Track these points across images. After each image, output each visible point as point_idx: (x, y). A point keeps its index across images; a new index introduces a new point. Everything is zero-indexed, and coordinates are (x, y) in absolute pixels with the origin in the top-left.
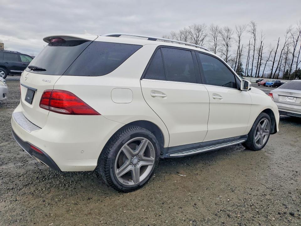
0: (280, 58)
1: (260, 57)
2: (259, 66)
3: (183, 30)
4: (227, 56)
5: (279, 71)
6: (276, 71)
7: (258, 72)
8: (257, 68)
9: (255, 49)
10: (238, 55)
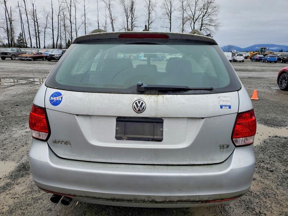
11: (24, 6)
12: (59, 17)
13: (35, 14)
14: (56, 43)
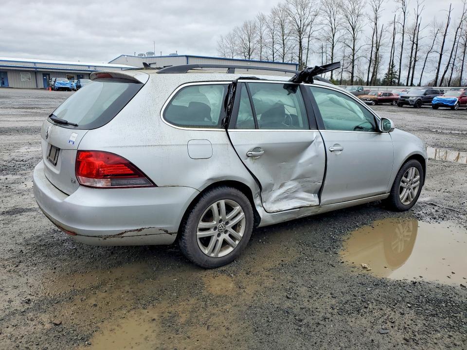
0: (454, 44)
1: (415, 45)
2: (413, 63)
3: (276, 7)
4: (353, 50)
5: (452, 70)
6: (445, 72)
7: (411, 75)
8: (410, 68)
9: (406, 30)
10: (375, 45)
11: (402, 21)
12: (459, 30)
13: (416, 32)
14: (442, 76)
